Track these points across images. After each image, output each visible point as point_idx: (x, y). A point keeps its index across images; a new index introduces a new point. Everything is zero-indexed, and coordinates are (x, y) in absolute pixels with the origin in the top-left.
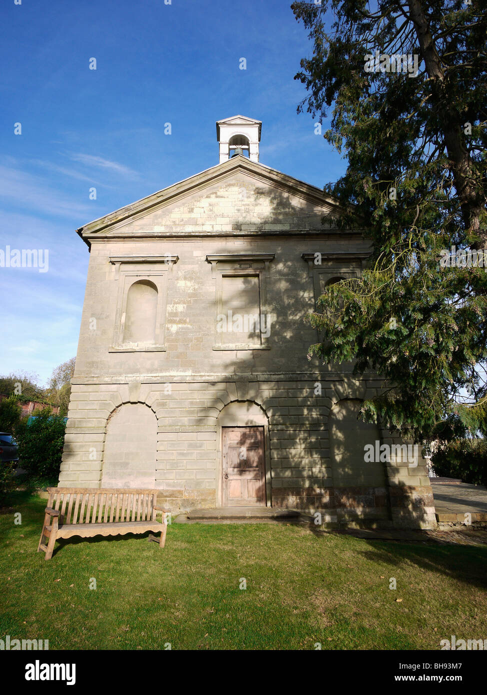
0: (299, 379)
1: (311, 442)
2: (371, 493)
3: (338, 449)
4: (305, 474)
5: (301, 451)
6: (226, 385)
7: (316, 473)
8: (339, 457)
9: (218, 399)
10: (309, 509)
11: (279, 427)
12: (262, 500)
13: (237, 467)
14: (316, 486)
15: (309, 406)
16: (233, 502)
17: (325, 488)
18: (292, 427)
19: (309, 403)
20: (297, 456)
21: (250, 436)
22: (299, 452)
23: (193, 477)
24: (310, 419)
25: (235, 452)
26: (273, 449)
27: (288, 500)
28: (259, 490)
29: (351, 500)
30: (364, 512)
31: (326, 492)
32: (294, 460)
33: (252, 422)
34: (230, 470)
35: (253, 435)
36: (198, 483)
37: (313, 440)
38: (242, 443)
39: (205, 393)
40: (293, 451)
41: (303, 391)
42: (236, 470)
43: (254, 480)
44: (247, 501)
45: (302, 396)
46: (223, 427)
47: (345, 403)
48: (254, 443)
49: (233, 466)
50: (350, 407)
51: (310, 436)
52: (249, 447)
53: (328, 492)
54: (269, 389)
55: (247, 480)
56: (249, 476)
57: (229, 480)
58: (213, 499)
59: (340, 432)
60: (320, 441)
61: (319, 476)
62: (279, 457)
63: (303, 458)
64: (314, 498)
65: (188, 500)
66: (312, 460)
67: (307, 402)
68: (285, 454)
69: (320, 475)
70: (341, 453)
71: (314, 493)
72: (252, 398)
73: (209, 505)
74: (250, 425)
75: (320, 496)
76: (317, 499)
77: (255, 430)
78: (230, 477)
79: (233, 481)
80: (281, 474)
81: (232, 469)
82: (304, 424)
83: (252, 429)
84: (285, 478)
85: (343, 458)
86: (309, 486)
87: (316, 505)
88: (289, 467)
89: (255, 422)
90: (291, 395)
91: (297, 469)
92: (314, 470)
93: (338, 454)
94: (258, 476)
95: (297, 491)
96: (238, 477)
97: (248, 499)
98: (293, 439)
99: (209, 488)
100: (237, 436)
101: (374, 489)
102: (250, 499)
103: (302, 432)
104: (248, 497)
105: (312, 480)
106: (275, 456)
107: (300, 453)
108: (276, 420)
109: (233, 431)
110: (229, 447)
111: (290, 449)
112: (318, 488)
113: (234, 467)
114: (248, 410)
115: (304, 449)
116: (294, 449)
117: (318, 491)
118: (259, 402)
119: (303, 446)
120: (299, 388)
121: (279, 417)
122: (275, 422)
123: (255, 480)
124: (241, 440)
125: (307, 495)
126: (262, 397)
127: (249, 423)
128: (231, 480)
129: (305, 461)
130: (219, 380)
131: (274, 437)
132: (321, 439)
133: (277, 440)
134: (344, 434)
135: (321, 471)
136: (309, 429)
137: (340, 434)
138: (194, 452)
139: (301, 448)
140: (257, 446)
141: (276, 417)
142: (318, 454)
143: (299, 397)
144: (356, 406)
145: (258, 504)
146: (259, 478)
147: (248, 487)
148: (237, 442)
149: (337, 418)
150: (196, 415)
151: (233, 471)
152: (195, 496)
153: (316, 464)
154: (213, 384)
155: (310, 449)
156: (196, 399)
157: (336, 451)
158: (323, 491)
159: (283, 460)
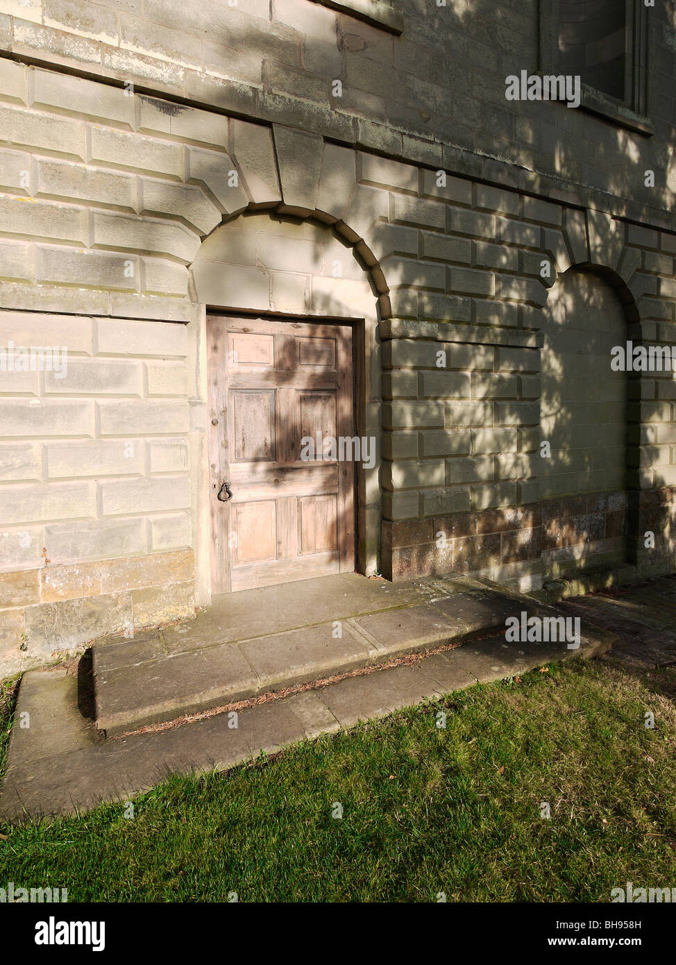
0: (484, 176)
1: (501, 380)
2: (601, 507)
3: (549, 403)
4: (484, 470)
5: (476, 407)
6: (230, 130)
7: (508, 468)
8: (549, 422)
9: (192, 181)
10: (487, 566)
11: (425, 328)
12: (345, 553)
13: (266, 460)
14: (506, 502)
15: (501, 271)
16: (250, 573)
17: (526, 507)
18: (459, 331)
19: (504, 260)
20: (466, 421)
21: (311, 353)
22: (471, 408)
23: (86, 509)
24: (504, 309)
25: (254, 405)
26: (398, 398)
27: (436, 551)
28: (337, 525)
29: (565, 528)
30: (586, 554)
31: (526, 517)
32: (456, 434)
33: (327, 300)
34: (240, 471)
35: (322, 352)
36: (112, 534)
37: (506, 375)
38: (284, 373)
39: (124, 139)
40: (457, 406)
41: (490, 219)
42: (262, 467)
43: (321, 499)
44: (297, 564)
45: (487, 234)
46: (212, 311)
47: (574, 278)
48: (326, 377)
49: (249, 454)
50: (582, 292)
51: (498, 361)
52: (305, 391)
53: (531, 517)
54: (396, 189)
55: (298, 498)
56: (304, 486)
57: (234, 504)
58: (184, 585)
59: (557, 357)
60: (519, 380)
61: (513, 476)
62: (418, 421)
63: (480, 426)
64: (499, 535)
65: (64, 609)
66: (500, 431)
67: (497, 258)
68: (435, 413)
69: (516, 474)
70: (553, 411)
71: (499, 522)
72: (337, 209)
73: (166, 609)
74: (318, 313)
75: (514, 527)
76: (505, 538)
77: (330, 334)
78: (238, 495)
79: (247, 508)
80: (422, 477)
81: (246, 467)
82: (486, 325)
83: (320, 330)
84: (431, 486)
85: (556, 425)
86: (490, 504)
87: (505, 552)
88: (443, 455)
89: (338, 304)
90: (457, 225)
91: (463, 459)
92: (503, 459)
93: (547, 416)
94: (335, 483)
95: (458, 522)
96: (269, 492)
97: (302, 558)
98: (458, 369)
99: (164, 546)
100: (263, 351)
101: (606, 498)
102: (306, 556)
103: (482, 349)
104: (301, 552)
105: (498, 487)
106: (408, 421)
107: (474, 412)
108: (413, 302)
109: (245, 331)
110: (234, 389)
111: (446, 398)
112: (509, 507)
113: (256, 460)
114: (316, 257)
115: (483, 399)
116: (461, 398)
117: (509, 515)
118: (361, 228)
119: (481, 391)
120: (483, 205)
121: (420, 295)
122: (408, 308)
123: (326, 498)
124: (279, 365)
125: (484, 531)
126: (371, 212)
127: (318, 305)
128: (243, 503)
129: (485, 436)
130: (199, 94)
131: (405, 360)
132: (524, 372)
133: (414, 368)
134: (564, 363)
135: (519, 462)
136: (499, 340)
137: (555, 364)
138: (83, 406)
139: (474, 397)
140: (333, 386)
141: (413, 293)
142: (514, 416)
143: (479, 238)
144: (594, 290)
145: (334, 569)
146: (336, 490)
147: (300, 521)
148: (263, 370)
149: (551, 317)
150: (82, 236)
151: (254, 472)
152: (100, 584)
153: (510, 442)
154: (172, 102)
155: (498, 403)
156: (78, 158)
157: (545, 408)
158: (520, 515)
159: (423, 432)
